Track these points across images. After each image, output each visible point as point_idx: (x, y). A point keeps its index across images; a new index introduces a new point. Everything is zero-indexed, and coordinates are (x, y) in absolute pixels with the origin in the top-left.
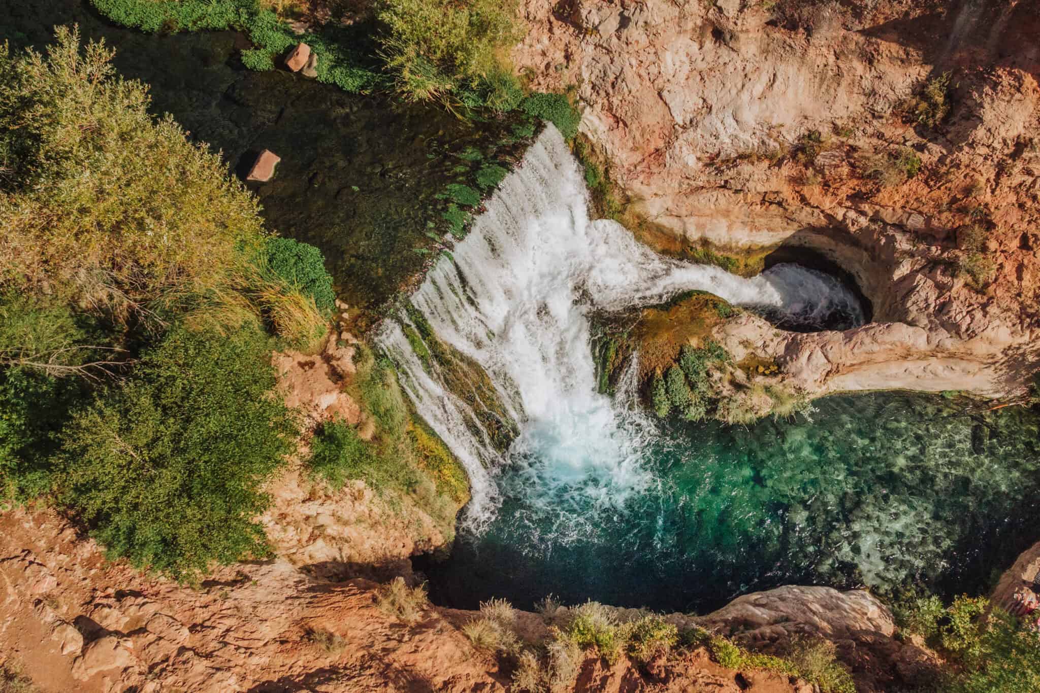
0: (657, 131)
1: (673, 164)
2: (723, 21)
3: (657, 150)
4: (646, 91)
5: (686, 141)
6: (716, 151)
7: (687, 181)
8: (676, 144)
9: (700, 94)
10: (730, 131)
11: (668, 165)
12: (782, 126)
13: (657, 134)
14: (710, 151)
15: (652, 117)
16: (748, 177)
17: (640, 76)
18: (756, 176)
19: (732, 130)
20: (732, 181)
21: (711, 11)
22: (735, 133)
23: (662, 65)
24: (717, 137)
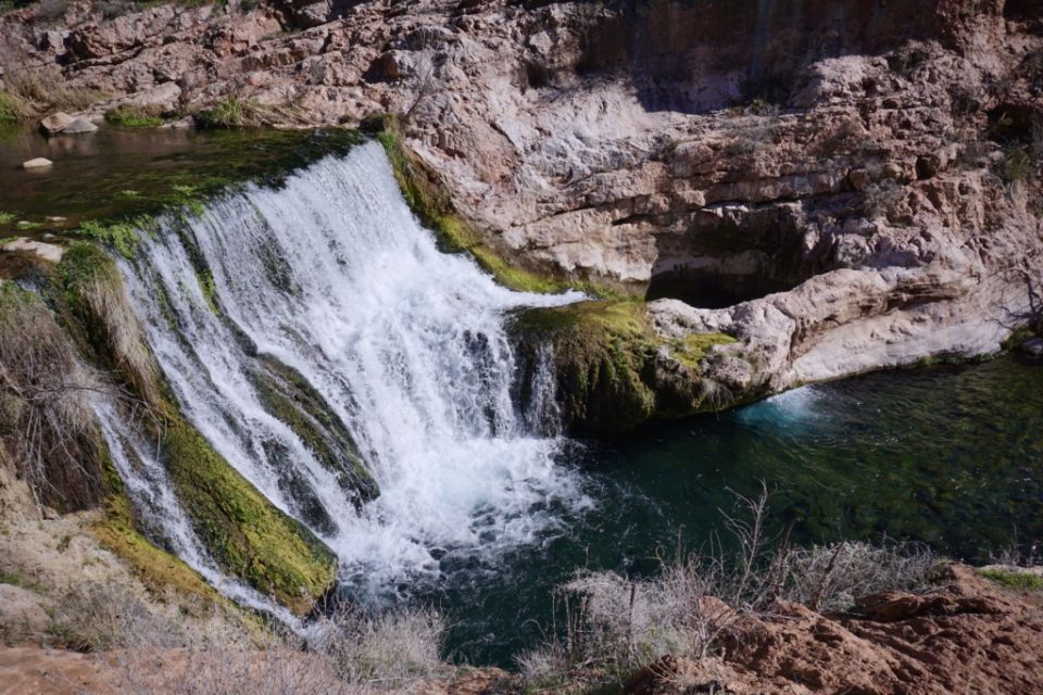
0: (500, 157)
1: (525, 189)
2: (539, 59)
3: (503, 177)
4: (477, 123)
5: (533, 164)
6: (567, 170)
7: (544, 205)
8: (523, 168)
9: (535, 124)
10: (577, 148)
11: (519, 190)
12: (629, 138)
13: (499, 159)
14: (561, 172)
15: (490, 143)
16: (610, 183)
17: (467, 110)
18: (619, 181)
19: (578, 147)
20: (594, 194)
21: (526, 52)
22: (583, 149)
23: (488, 102)
24: (565, 156)
